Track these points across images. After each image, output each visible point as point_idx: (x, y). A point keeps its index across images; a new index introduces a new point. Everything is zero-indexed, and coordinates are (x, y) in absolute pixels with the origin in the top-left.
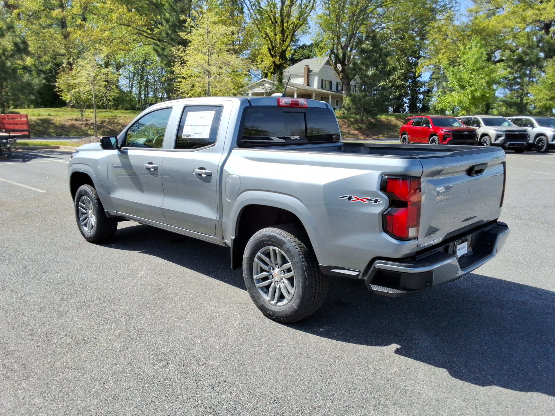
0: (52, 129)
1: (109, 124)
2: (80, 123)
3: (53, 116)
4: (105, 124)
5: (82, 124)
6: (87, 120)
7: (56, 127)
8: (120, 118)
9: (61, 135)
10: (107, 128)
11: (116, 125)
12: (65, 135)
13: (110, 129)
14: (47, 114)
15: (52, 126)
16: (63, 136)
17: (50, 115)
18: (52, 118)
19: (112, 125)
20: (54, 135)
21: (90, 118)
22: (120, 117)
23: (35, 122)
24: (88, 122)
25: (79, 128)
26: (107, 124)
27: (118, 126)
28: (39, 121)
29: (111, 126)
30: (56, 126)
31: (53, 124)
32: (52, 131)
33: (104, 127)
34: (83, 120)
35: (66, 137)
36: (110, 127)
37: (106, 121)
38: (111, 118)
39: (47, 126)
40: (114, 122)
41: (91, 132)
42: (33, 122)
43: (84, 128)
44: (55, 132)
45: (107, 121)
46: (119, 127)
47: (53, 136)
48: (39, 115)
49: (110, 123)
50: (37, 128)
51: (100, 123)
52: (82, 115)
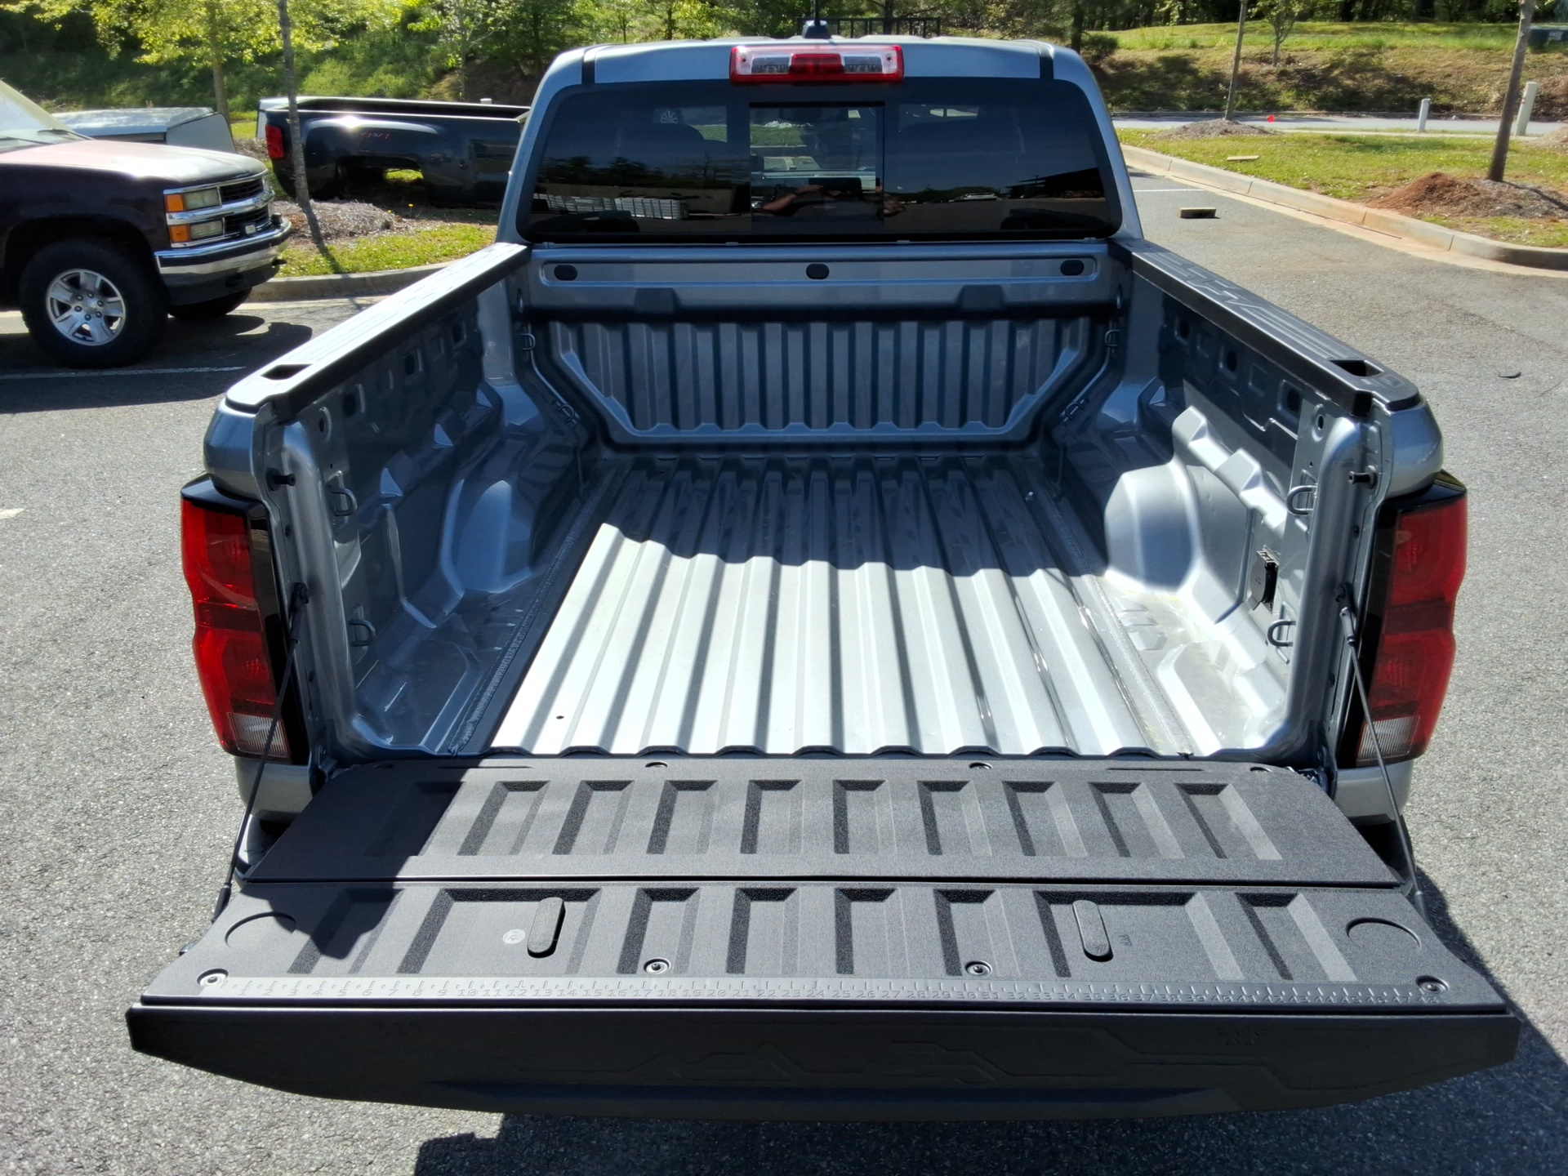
0: (1185, 90)
1: (1348, 71)
2: (1266, 68)
3: (1202, 47)
4: (1336, 72)
5: (1269, 73)
6: (1290, 60)
7: (1199, 82)
8: (1390, 53)
9: (1200, 108)
10: (1339, 85)
11: (1369, 75)
12: (1212, 107)
13: (1346, 90)
14: (1187, 42)
15: (1189, 78)
16: (1205, 111)
17: (1194, 46)
18: (1197, 53)
19: (1358, 76)
20: (1182, 105)
21: (1302, 53)
22: (1392, 48)
23: (1150, 66)
24: (1290, 68)
25: (1255, 85)
26: (1342, 73)
27: (1374, 78)
28: (1160, 65)
29: (1354, 79)
30: (1197, 78)
31: (1194, 72)
32: (1183, 93)
33: (1334, 82)
34: (1277, 60)
35: (1212, 112)
36: (1349, 82)
37: (1344, 60)
38: (1365, 51)
39: (1174, 81)
40: (1367, 64)
41: (1286, 98)
42: (1143, 69)
43: (1272, 84)
44: (1189, 98)
45: (1348, 60)
46: (1377, 82)
47: (1179, 109)
48: (1167, 47)
49: (1355, 69)
50: (1146, 87)
51: (1324, 71)
52: (1278, 42)
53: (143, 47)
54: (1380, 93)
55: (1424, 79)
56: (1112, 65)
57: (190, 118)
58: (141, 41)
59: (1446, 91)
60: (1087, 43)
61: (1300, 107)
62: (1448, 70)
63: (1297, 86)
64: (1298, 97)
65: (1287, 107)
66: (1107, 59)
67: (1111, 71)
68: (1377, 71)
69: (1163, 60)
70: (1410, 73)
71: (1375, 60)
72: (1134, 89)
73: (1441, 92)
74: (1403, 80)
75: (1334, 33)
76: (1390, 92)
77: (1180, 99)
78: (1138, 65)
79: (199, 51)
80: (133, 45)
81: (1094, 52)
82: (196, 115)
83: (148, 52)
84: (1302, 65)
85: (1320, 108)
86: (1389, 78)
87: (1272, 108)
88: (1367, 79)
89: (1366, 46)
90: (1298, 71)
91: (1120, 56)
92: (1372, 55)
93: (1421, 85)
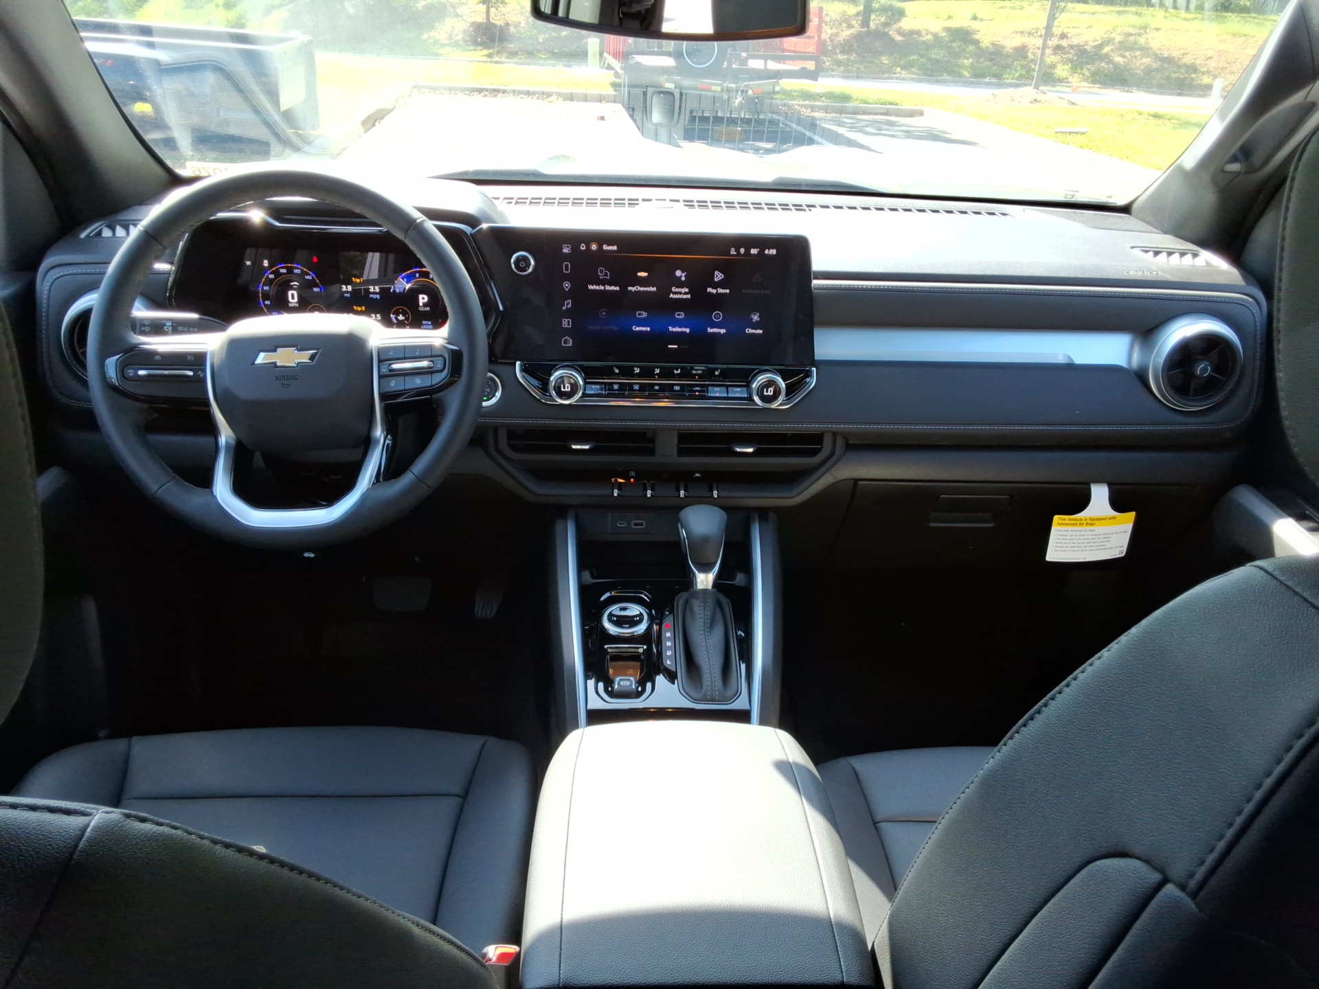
0: (967, 59)
1: (1118, 49)
3: (982, 20)
4: (1107, 49)
6: (1063, 36)
7: (981, 52)
8: (1155, 34)
9: (982, 76)
10: (1110, 62)
11: (1138, 53)
12: (995, 76)
13: (1116, 66)
14: (969, 15)
15: (971, 48)
16: (987, 80)
17: (975, 18)
18: (978, 25)
19: (1127, 54)
20: (965, 73)
21: (1074, 31)
22: (1157, 29)
23: (936, 36)
24: (1064, 43)
25: (1034, 58)
26: (1112, 50)
27: (1143, 56)
28: (944, 34)
29: (1124, 57)
30: (979, 48)
31: (976, 43)
32: (966, 61)
33: (1104, 57)
35: (994, 80)
36: (1119, 59)
37: (1114, 39)
38: (1132, 31)
39: (957, 50)
40: (1135, 43)
41: (1061, 71)
42: (929, 37)
43: (1048, 57)
44: (973, 67)
45: (1118, 39)
46: (1144, 60)
47: (961, 76)
48: (950, 17)
49: (1124, 47)
50: (932, 54)
51: (1095, 47)
54: (1148, 71)
55: (1188, 60)
56: (900, 33)
59: (1208, 72)
60: (877, 10)
61: (1075, 80)
62: (1210, 53)
63: (1071, 61)
64: (1074, 70)
65: (1061, 81)
66: (895, 27)
67: (898, 38)
68: (1145, 50)
69: (948, 30)
70: (1175, 54)
71: (1142, 40)
72: (921, 56)
73: (1203, 73)
74: (1169, 60)
75: (1094, 13)
76: (1159, 70)
77: (964, 67)
78: (924, 33)
81: (883, 19)
84: (1075, 41)
85: (1094, 82)
86: (1157, 57)
87: (1048, 78)
88: (1136, 57)
89: (1133, 26)
90: (1071, 47)
91: (906, 24)
92: (1140, 35)
93: (1185, 65)
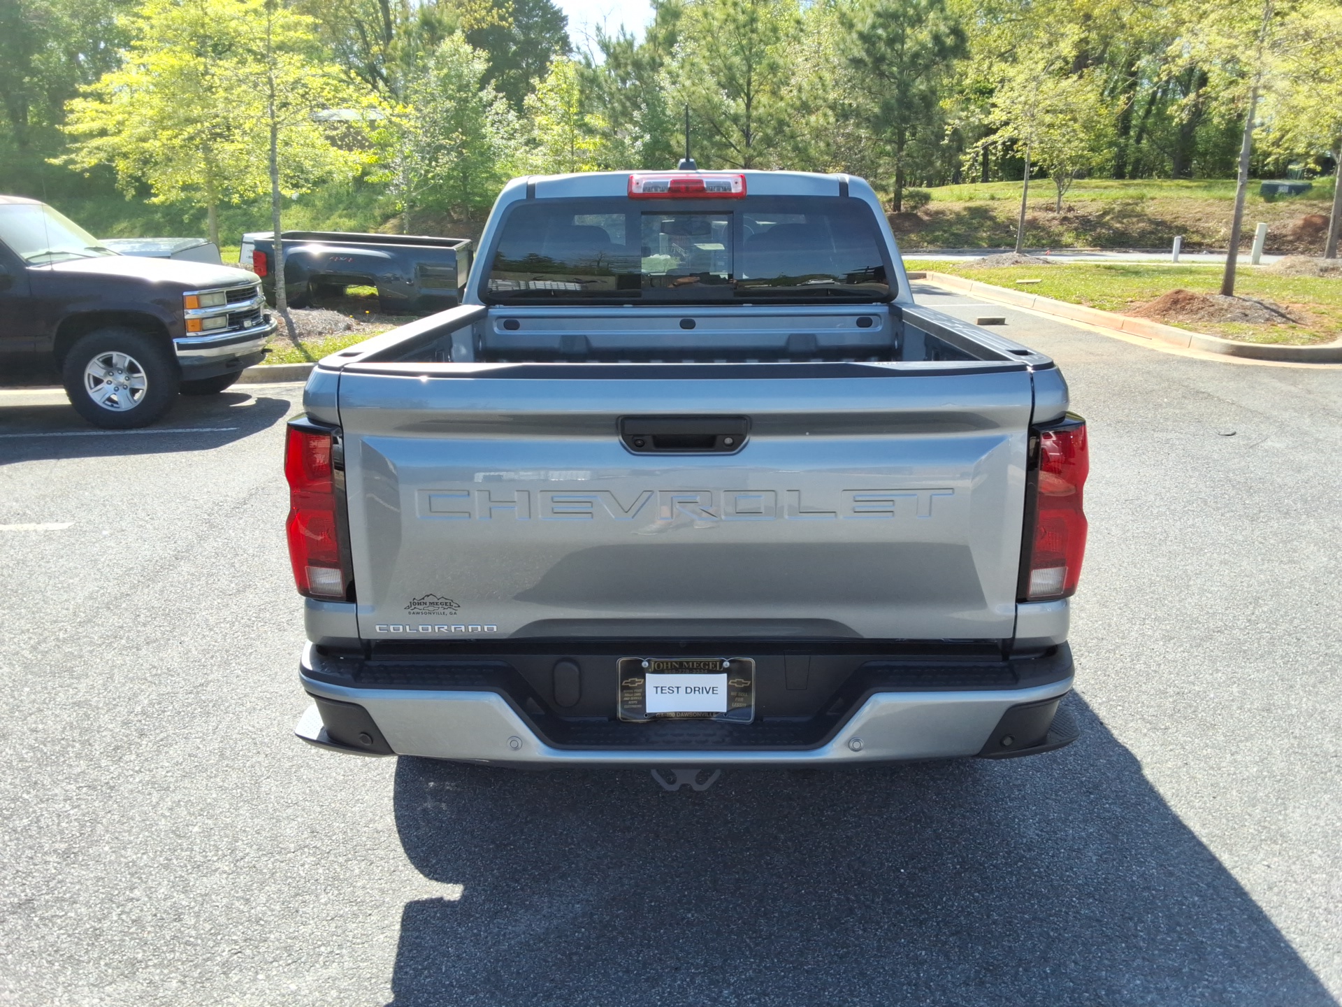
0: (985, 232)
1: (1117, 217)
2: (1051, 215)
3: (999, 199)
4: (1108, 218)
5: (1054, 218)
6: (1070, 209)
7: (997, 226)
8: (1151, 203)
9: (999, 246)
10: (1110, 228)
11: (1135, 220)
12: (1008, 245)
13: (1116, 231)
14: (987, 196)
15: (989, 223)
16: (1003, 248)
17: (993, 198)
18: (995, 204)
19: (1125, 221)
20: (983, 244)
21: (1080, 204)
22: (1153, 199)
23: (958, 214)
24: (1070, 215)
25: (1043, 229)
26: (1112, 218)
27: (1138, 222)
28: (965, 213)
29: (1123, 223)
30: (995, 223)
31: (993, 219)
32: (984, 234)
33: (1103, 225)
34: (1060, 208)
35: (1008, 248)
36: (1118, 225)
37: (1114, 209)
38: (1130, 201)
39: (976, 225)
40: (1133, 211)
41: (1067, 238)
42: (952, 216)
43: (1056, 227)
44: (989, 238)
45: (1117, 208)
46: (1141, 225)
47: (979, 246)
48: (971, 199)
49: (1122, 215)
50: (955, 230)
51: (1097, 217)
52: (1060, 195)
53: (153, 191)
54: (1143, 234)
55: (1179, 223)
56: (927, 214)
57: (189, 246)
58: (151, 186)
59: (1197, 232)
60: (906, 196)
61: (1079, 245)
62: (1198, 216)
63: (1076, 229)
64: (1077, 237)
65: (1067, 246)
66: (923, 208)
67: (926, 218)
68: (1141, 216)
69: (969, 209)
70: (1168, 218)
71: (1138, 209)
72: (945, 232)
73: (1193, 233)
74: (1163, 223)
75: (1105, 188)
76: (1151, 233)
77: (982, 239)
78: (948, 213)
79: (198, 195)
80: (144, 190)
81: (912, 203)
82: (194, 244)
83: (156, 195)
84: (1080, 212)
85: (1095, 246)
86: (1151, 221)
87: (1056, 245)
88: (1133, 223)
89: (1132, 197)
90: (1077, 217)
91: (933, 206)
92: (1137, 204)
93: (1177, 227)
